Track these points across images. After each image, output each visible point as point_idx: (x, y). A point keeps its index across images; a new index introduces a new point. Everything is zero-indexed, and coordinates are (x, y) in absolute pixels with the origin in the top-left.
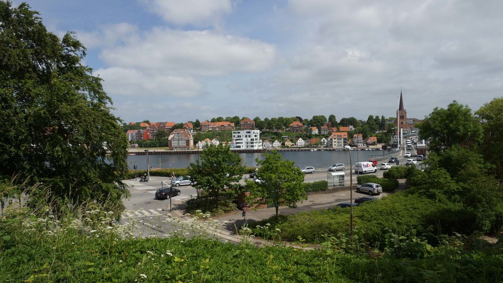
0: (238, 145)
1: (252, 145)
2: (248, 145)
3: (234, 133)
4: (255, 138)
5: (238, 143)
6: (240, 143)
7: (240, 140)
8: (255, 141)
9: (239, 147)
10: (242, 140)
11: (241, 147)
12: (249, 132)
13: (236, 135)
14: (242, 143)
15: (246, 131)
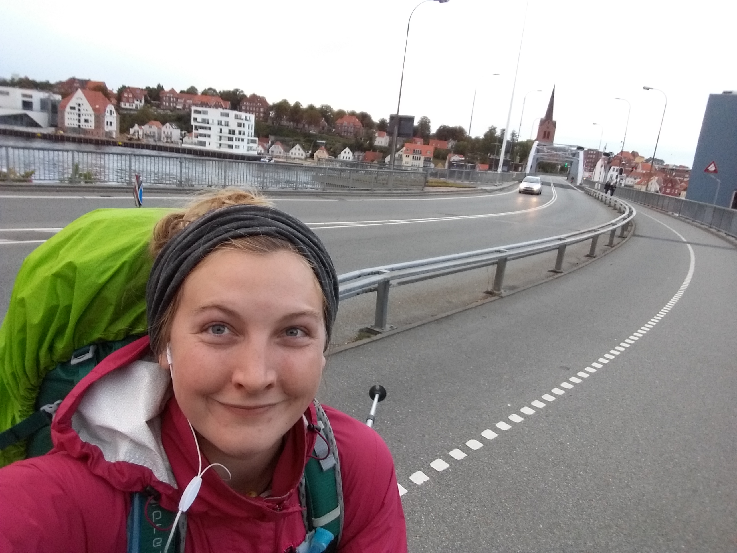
0: (201, 139)
1: (230, 143)
2: (222, 142)
3: (196, 112)
4: (237, 129)
5: (201, 135)
6: (205, 136)
7: (205, 128)
8: (237, 135)
9: (203, 144)
10: (210, 129)
11: (207, 144)
12: (227, 115)
13: (200, 117)
14: (209, 136)
15: (220, 110)
